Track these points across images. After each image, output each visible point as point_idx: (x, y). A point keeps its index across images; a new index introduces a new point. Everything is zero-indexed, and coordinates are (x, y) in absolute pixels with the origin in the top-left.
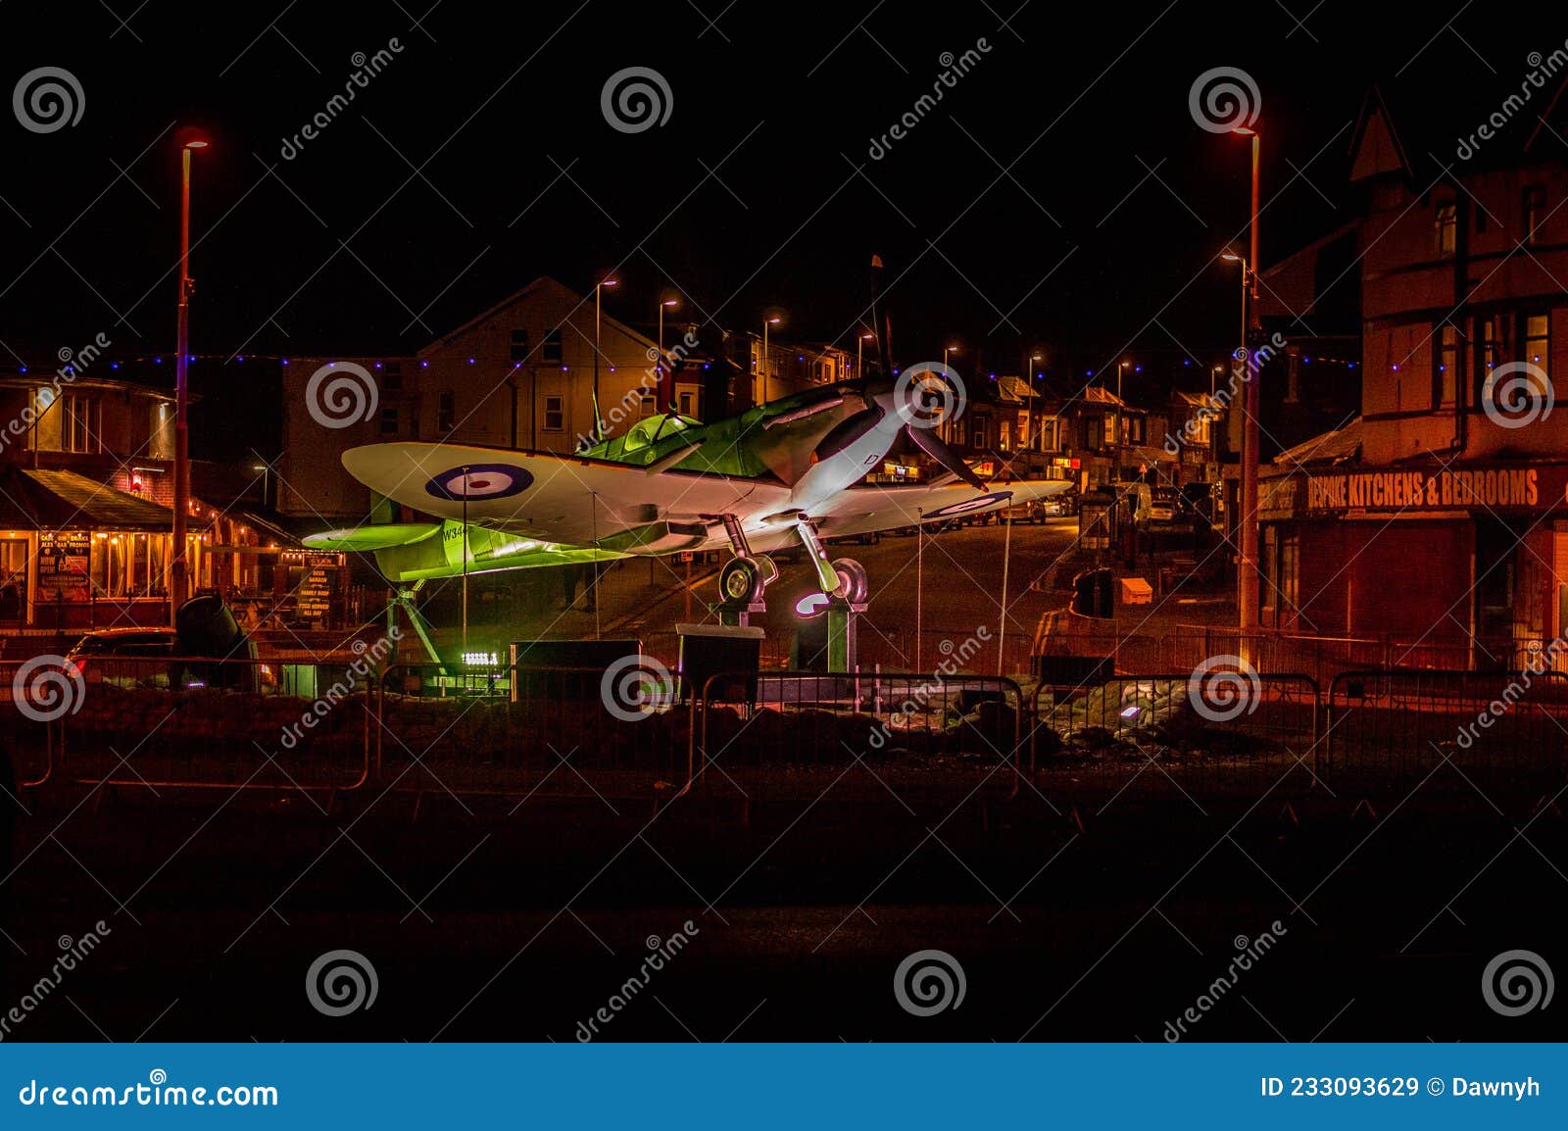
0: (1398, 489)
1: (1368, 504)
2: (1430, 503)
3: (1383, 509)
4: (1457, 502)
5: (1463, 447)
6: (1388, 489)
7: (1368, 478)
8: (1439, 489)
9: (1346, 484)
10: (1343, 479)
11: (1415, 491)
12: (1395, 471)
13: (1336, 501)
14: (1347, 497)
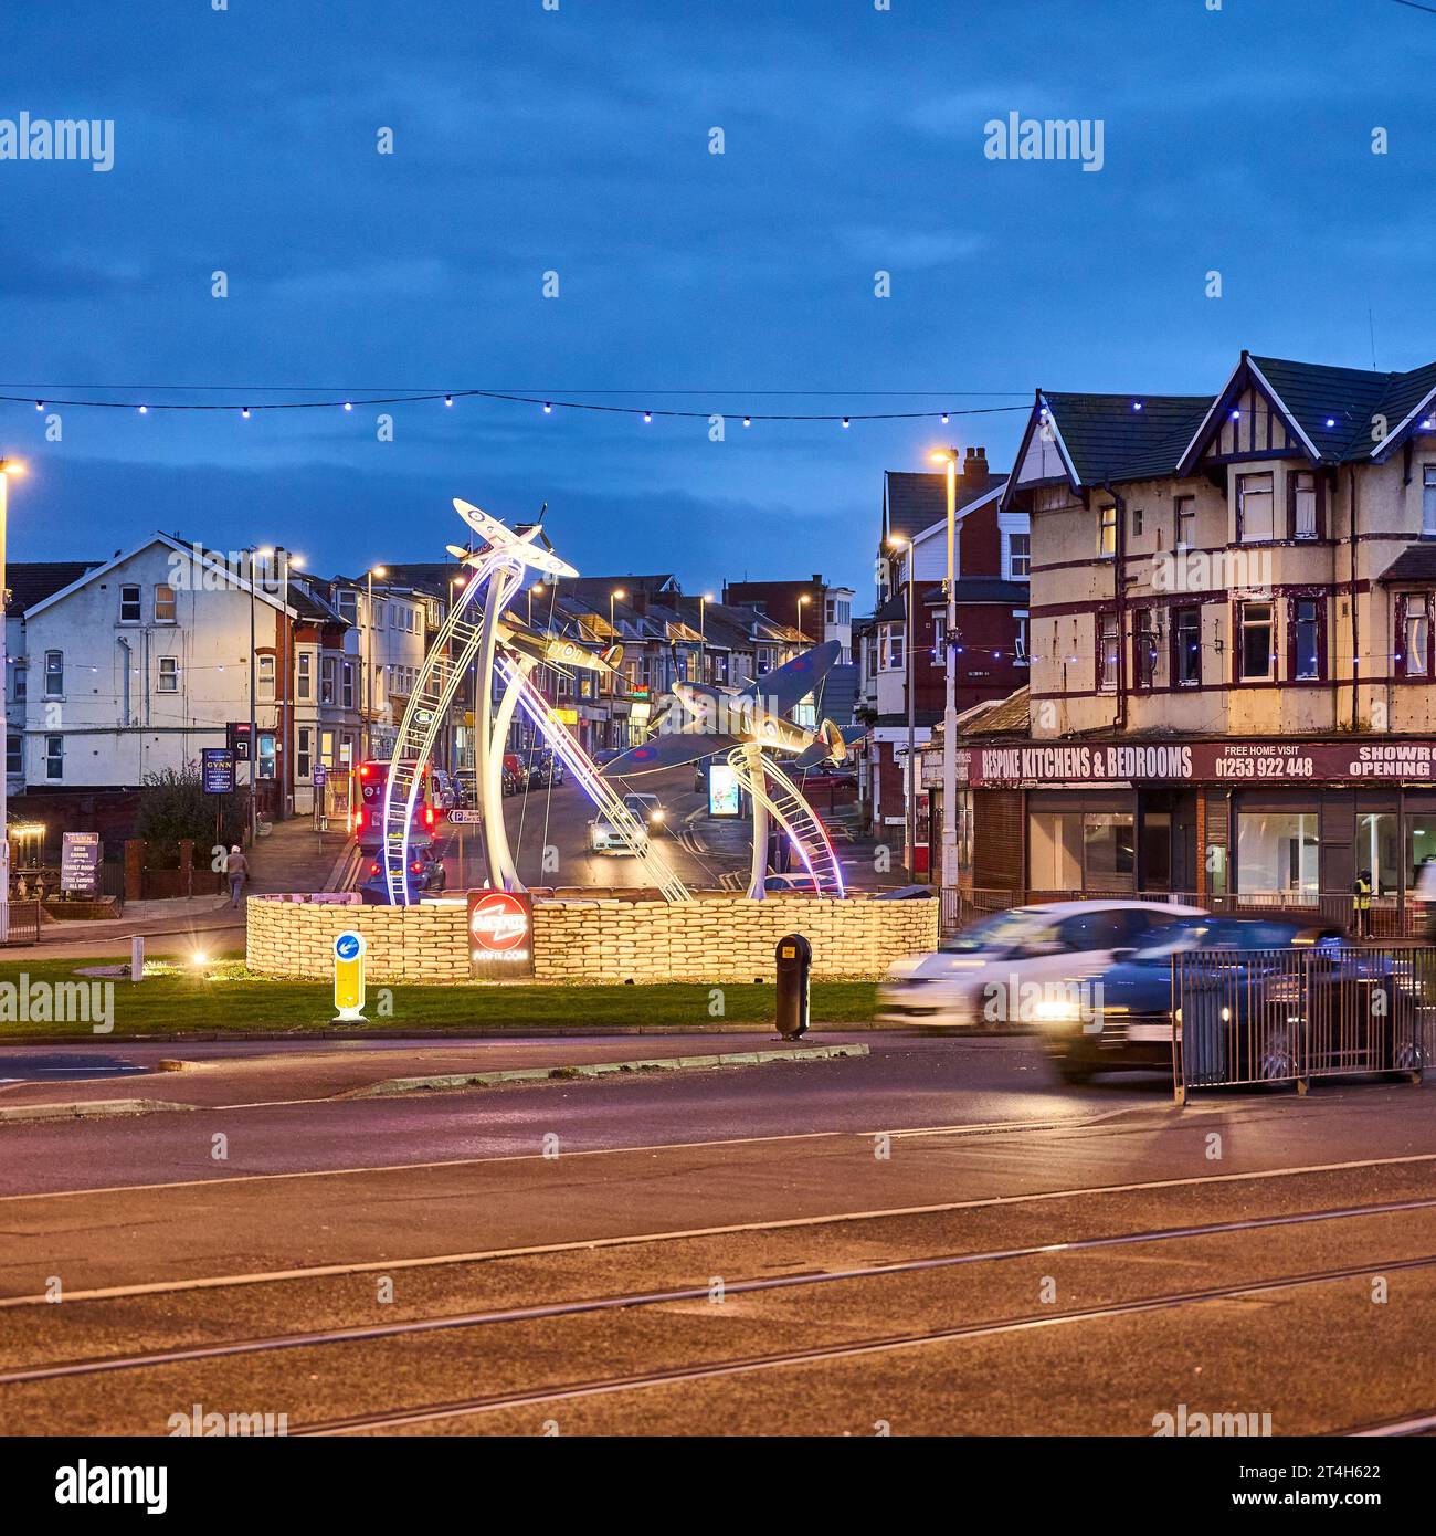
0: (1068, 762)
1: (1041, 775)
2: (1097, 774)
3: (1054, 780)
4: (1121, 774)
5: (1124, 724)
6: (1058, 762)
7: (1040, 752)
8: (1104, 763)
9: (1020, 758)
10: (1017, 752)
11: (1082, 764)
12: (1064, 746)
13: (1011, 772)
14: (1020, 768)
